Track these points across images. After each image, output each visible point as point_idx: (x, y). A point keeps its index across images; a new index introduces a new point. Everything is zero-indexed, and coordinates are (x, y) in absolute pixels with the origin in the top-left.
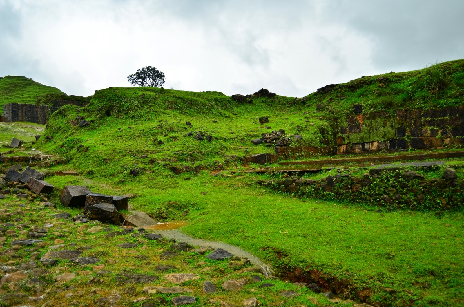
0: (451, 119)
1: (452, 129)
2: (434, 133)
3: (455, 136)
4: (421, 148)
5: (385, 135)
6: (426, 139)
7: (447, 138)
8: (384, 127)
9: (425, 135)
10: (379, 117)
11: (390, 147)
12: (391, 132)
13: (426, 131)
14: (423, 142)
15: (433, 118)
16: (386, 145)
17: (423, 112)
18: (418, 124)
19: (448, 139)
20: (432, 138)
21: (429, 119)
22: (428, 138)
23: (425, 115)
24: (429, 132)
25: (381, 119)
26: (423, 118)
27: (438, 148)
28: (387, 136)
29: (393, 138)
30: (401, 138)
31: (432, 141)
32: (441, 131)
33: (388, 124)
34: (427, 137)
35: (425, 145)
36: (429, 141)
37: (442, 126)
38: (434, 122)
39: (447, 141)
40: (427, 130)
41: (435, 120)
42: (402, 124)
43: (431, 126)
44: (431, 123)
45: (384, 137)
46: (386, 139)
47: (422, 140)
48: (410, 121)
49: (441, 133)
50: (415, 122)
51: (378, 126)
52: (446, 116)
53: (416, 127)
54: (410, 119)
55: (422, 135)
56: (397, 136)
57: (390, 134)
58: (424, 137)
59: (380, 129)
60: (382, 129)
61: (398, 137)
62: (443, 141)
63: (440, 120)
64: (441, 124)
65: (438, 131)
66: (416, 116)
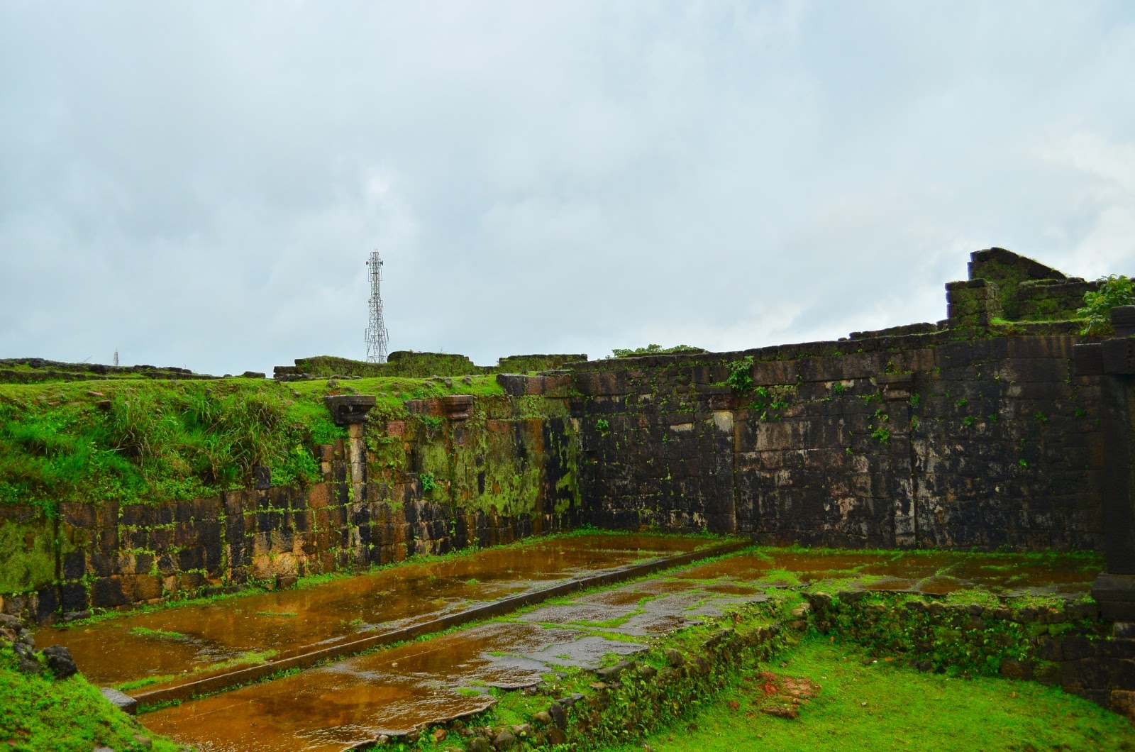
0: (179, 528)
1: (181, 553)
2: (143, 562)
3: (185, 569)
4: (115, 606)
5: (28, 574)
6: (126, 580)
7: (169, 576)
8: (25, 550)
9: (125, 569)
10: (13, 518)
11: (38, 609)
12: (43, 564)
13: (127, 559)
14: (120, 589)
15: (143, 527)
16: (27, 605)
17: (121, 509)
18: (111, 543)
19: (172, 578)
20: (139, 578)
21: (133, 529)
22: (130, 578)
23: (127, 520)
24: (133, 561)
25: (18, 527)
26: (121, 527)
27: (150, 601)
28: (34, 577)
29: (49, 583)
30: (75, 581)
31: (138, 585)
32: (159, 558)
33: (38, 541)
34: (129, 574)
35: (123, 596)
36: (133, 586)
37: (160, 546)
38: (146, 537)
39: (169, 583)
40: (130, 555)
41: (146, 531)
42: (80, 542)
43: (137, 546)
44: (138, 540)
45: (25, 580)
46: (32, 586)
47: (117, 583)
48: (92, 534)
49: (159, 563)
50: (103, 534)
51: (10, 550)
52: (170, 522)
53: (105, 548)
54: (91, 528)
55: (117, 571)
56: (62, 575)
57: (43, 571)
58: (123, 575)
59: (13, 557)
60: (22, 557)
61: (66, 578)
62: (161, 582)
63: (158, 531)
64: (158, 542)
65: (152, 558)
66: (106, 520)
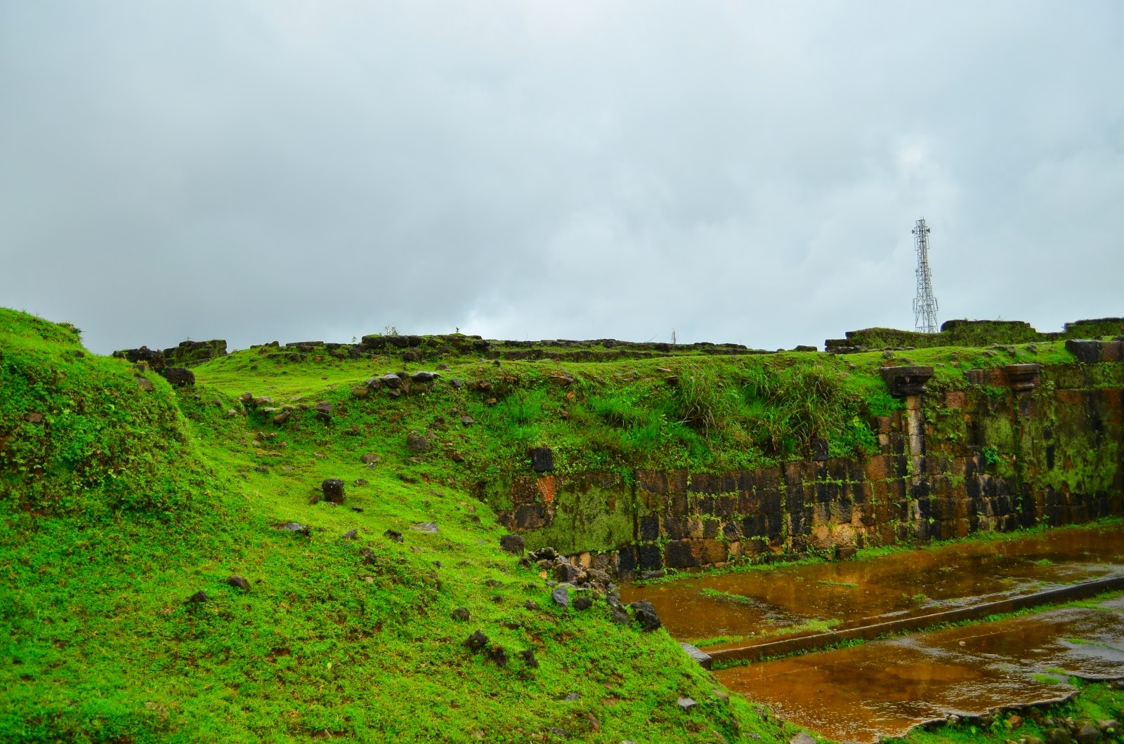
0: (742, 496)
1: (744, 520)
2: (710, 528)
3: (748, 535)
4: (685, 567)
5: (610, 534)
6: (694, 544)
7: (734, 541)
8: (607, 512)
9: (694, 534)
10: (597, 484)
11: (619, 566)
12: (623, 527)
13: (696, 524)
14: (690, 552)
15: (710, 494)
16: (610, 562)
17: (689, 477)
18: (681, 509)
19: (737, 544)
20: (707, 543)
21: (701, 496)
22: (699, 542)
23: (695, 488)
24: (701, 526)
25: (602, 491)
26: (690, 494)
27: (717, 565)
28: (616, 537)
29: (628, 543)
30: (651, 542)
31: (706, 549)
32: (724, 525)
33: (618, 505)
34: (698, 538)
35: (692, 559)
36: (701, 549)
37: (725, 513)
38: (712, 504)
39: (734, 548)
40: (698, 521)
41: (713, 499)
42: (654, 506)
43: (705, 513)
44: (705, 507)
45: (608, 539)
46: (614, 545)
47: (687, 546)
48: (665, 499)
49: (724, 529)
50: (674, 500)
51: (595, 511)
52: (734, 491)
53: (676, 514)
54: (663, 495)
55: (687, 535)
56: (640, 536)
57: (623, 532)
58: (692, 539)
59: (597, 519)
60: (605, 518)
61: (643, 539)
62: (726, 548)
63: (723, 499)
64: (724, 509)
65: (718, 524)
66: (676, 487)
